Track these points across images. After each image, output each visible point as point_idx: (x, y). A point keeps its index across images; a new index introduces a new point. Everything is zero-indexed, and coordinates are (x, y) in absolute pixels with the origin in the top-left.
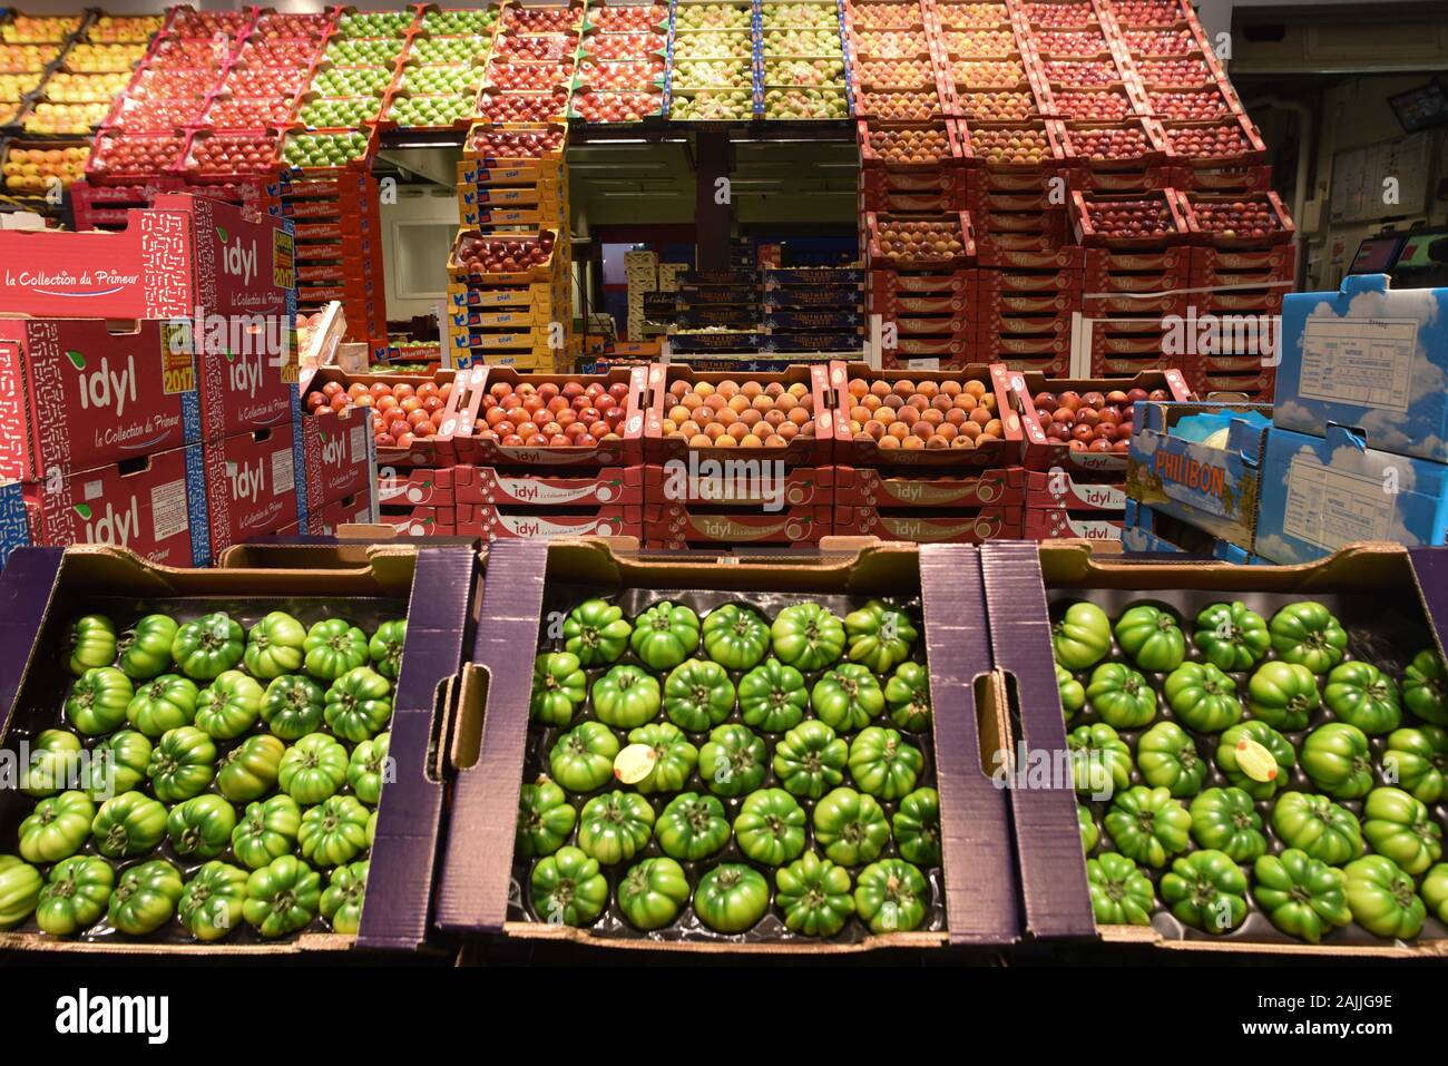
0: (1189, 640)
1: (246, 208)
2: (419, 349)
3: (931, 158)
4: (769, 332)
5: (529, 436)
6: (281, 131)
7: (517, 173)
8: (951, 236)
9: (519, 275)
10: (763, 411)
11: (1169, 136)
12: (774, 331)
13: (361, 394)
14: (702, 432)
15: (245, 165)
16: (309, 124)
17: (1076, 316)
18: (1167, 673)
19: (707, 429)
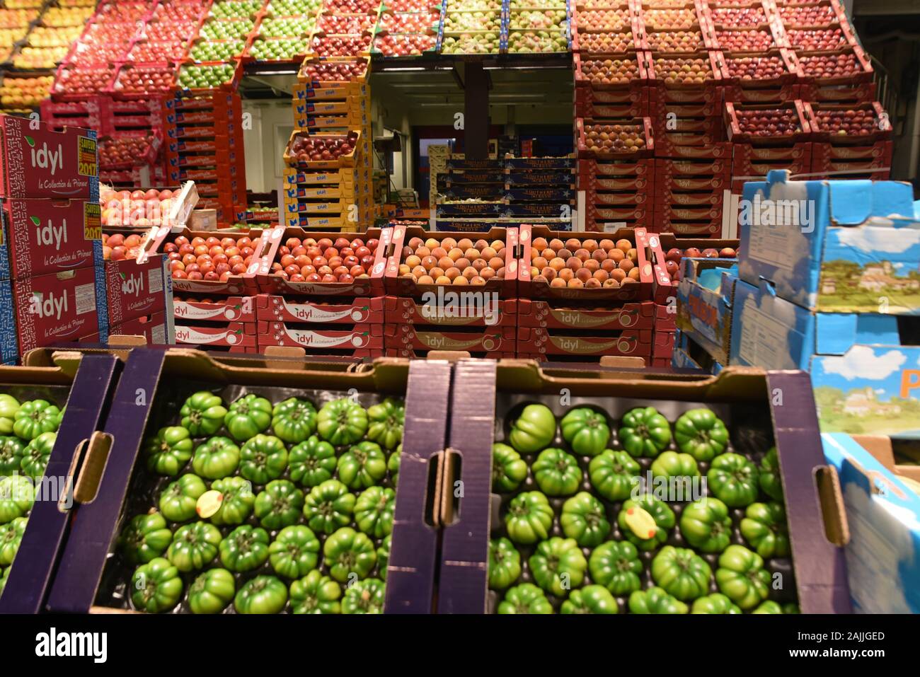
0: (615, 433)
1: (153, 116)
2: (266, 213)
3: (624, 79)
4: (507, 203)
5: (308, 274)
6: (177, 64)
7: (333, 92)
8: (637, 135)
9: (332, 162)
10: (471, 260)
11: (801, 62)
12: (511, 202)
13: (200, 244)
14: (428, 274)
15: (153, 87)
16: (197, 59)
17: (727, 193)
18: (592, 457)
19: (431, 272)
